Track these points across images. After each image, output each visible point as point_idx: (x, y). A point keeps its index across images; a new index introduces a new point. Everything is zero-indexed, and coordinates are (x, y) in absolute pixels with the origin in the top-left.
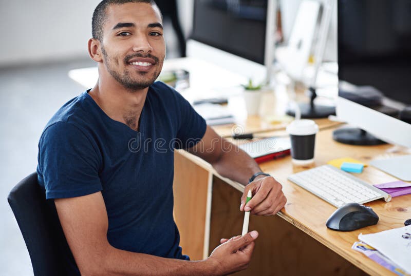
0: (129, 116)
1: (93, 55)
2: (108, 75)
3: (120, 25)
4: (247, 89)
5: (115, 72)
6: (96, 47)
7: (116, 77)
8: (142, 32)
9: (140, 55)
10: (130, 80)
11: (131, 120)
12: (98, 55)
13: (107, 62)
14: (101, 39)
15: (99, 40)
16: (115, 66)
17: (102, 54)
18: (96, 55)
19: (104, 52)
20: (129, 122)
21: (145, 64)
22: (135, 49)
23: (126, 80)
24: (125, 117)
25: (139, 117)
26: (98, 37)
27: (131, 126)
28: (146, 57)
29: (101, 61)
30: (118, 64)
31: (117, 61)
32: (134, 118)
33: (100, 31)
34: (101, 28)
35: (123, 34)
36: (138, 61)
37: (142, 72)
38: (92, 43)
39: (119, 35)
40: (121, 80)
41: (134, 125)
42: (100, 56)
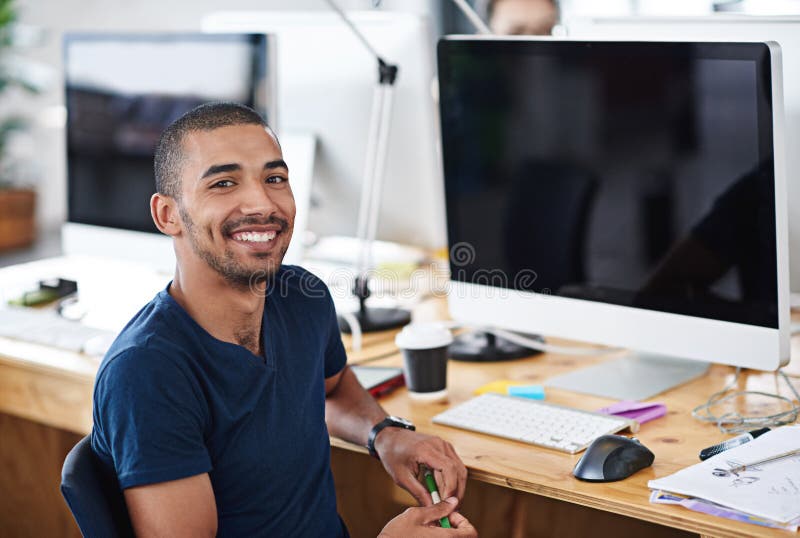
0: (243, 331)
1: (162, 223)
2: (195, 258)
3: (215, 170)
5: (209, 253)
6: (166, 208)
7: (211, 261)
8: (256, 179)
9: (254, 221)
10: (238, 267)
11: (248, 337)
12: (172, 223)
13: (192, 236)
14: (178, 195)
15: (173, 196)
16: (209, 243)
17: (181, 222)
18: (169, 224)
19: (185, 217)
20: (243, 341)
21: (266, 237)
22: (246, 211)
23: (231, 269)
24: (237, 335)
25: (259, 329)
26: (171, 193)
27: (248, 347)
28: (267, 223)
29: (180, 234)
30: (213, 238)
31: (210, 232)
32: (252, 334)
33: (174, 182)
34: (176, 176)
35: (221, 184)
36: (251, 231)
37: (261, 255)
38: (159, 202)
39: (213, 187)
40: (222, 268)
41: (253, 345)
42: (177, 224)
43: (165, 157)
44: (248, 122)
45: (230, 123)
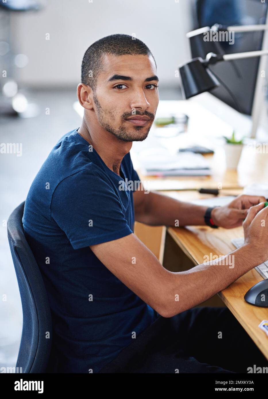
1: (82, 101)
3: (116, 77)
4: (229, 142)
6: (86, 93)
8: (139, 86)
12: (88, 102)
14: (94, 87)
15: (91, 87)
17: (94, 103)
18: (86, 103)
19: (96, 102)
22: (132, 105)
23: (120, 136)
26: (91, 84)
28: (143, 114)
29: (92, 110)
30: (114, 119)
33: (92, 79)
34: (94, 77)
35: (119, 87)
38: (82, 88)
39: (114, 87)
40: (115, 134)
42: (91, 104)
43: (90, 64)
44: (140, 53)
45: (129, 53)
